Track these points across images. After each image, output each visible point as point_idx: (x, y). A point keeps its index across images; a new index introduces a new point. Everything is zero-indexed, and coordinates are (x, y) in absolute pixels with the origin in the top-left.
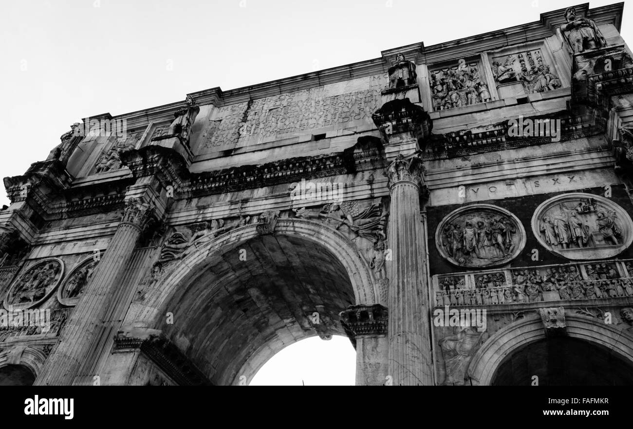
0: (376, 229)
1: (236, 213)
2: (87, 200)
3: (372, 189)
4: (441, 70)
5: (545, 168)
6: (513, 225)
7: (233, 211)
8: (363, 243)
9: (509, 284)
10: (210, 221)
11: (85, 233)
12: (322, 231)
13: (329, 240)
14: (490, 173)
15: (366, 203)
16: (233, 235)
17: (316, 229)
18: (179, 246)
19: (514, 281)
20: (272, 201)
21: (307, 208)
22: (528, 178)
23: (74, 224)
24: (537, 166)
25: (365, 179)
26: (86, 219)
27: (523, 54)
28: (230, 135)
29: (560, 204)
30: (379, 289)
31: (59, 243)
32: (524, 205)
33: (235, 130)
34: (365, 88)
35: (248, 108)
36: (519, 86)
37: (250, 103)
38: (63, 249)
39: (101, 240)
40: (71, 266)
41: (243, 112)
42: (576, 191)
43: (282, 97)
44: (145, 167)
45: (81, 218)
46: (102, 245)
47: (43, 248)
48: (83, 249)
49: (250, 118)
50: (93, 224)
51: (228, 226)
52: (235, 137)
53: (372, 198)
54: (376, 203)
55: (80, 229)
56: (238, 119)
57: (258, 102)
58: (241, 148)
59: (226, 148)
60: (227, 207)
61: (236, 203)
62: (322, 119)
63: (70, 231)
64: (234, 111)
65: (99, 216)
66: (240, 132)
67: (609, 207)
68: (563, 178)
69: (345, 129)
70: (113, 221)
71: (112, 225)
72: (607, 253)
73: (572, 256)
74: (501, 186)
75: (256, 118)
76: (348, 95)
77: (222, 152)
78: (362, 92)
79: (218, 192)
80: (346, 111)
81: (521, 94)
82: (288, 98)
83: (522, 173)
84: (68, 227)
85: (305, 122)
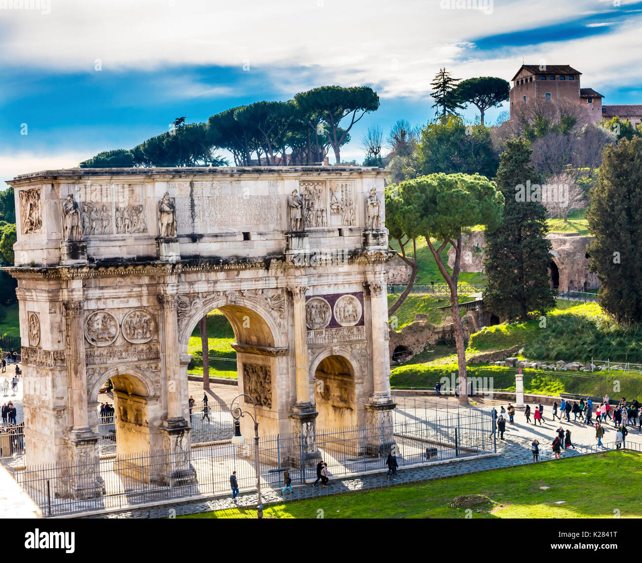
0: (281, 307)
1: (211, 289)
2: (111, 271)
3: (277, 283)
4: (304, 184)
5: (342, 280)
6: (327, 308)
7: (210, 288)
8: (276, 314)
9: (324, 335)
10: (198, 293)
11: (117, 294)
12: (258, 307)
13: (261, 311)
14: (324, 280)
15: (275, 290)
16: (214, 303)
17: (255, 305)
18: (186, 309)
19: (326, 334)
20: (230, 284)
21: (248, 290)
22: (336, 284)
23: (101, 285)
24: (340, 279)
25: (273, 275)
26: (109, 281)
27: (344, 184)
28: (187, 219)
29: (343, 299)
30: (283, 338)
31: (99, 299)
32: (332, 299)
33: (189, 213)
34: (267, 194)
35: (192, 191)
36: (340, 216)
37: (192, 184)
38: (105, 303)
39: (131, 299)
40: (119, 317)
41: (189, 193)
42: (350, 294)
43: (214, 185)
44: (173, 271)
45: (104, 279)
46: (134, 303)
47: (89, 302)
48: (122, 306)
49: (196, 202)
50: (120, 287)
51: (209, 298)
52: (191, 220)
53: (277, 288)
54: (279, 291)
55: (112, 291)
56: (188, 202)
57: (197, 185)
58: (201, 236)
59: (189, 231)
60: (206, 285)
61: (211, 283)
62: (244, 217)
63: (105, 291)
64: (181, 190)
65: (119, 279)
66: (193, 216)
67: (357, 302)
68: (347, 286)
69: (261, 234)
70: (134, 287)
71: (135, 289)
72: (353, 324)
73: (343, 325)
74: (326, 287)
75: (201, 204)
76: (257, 197)
77: (188, 236)
78: (265, 198)
79: (197, 272)
80: (257, 213)
81: (340, 223)
82: (218, 187)
83: (334, 281)
84: (102, 288)
85: (234, 217)
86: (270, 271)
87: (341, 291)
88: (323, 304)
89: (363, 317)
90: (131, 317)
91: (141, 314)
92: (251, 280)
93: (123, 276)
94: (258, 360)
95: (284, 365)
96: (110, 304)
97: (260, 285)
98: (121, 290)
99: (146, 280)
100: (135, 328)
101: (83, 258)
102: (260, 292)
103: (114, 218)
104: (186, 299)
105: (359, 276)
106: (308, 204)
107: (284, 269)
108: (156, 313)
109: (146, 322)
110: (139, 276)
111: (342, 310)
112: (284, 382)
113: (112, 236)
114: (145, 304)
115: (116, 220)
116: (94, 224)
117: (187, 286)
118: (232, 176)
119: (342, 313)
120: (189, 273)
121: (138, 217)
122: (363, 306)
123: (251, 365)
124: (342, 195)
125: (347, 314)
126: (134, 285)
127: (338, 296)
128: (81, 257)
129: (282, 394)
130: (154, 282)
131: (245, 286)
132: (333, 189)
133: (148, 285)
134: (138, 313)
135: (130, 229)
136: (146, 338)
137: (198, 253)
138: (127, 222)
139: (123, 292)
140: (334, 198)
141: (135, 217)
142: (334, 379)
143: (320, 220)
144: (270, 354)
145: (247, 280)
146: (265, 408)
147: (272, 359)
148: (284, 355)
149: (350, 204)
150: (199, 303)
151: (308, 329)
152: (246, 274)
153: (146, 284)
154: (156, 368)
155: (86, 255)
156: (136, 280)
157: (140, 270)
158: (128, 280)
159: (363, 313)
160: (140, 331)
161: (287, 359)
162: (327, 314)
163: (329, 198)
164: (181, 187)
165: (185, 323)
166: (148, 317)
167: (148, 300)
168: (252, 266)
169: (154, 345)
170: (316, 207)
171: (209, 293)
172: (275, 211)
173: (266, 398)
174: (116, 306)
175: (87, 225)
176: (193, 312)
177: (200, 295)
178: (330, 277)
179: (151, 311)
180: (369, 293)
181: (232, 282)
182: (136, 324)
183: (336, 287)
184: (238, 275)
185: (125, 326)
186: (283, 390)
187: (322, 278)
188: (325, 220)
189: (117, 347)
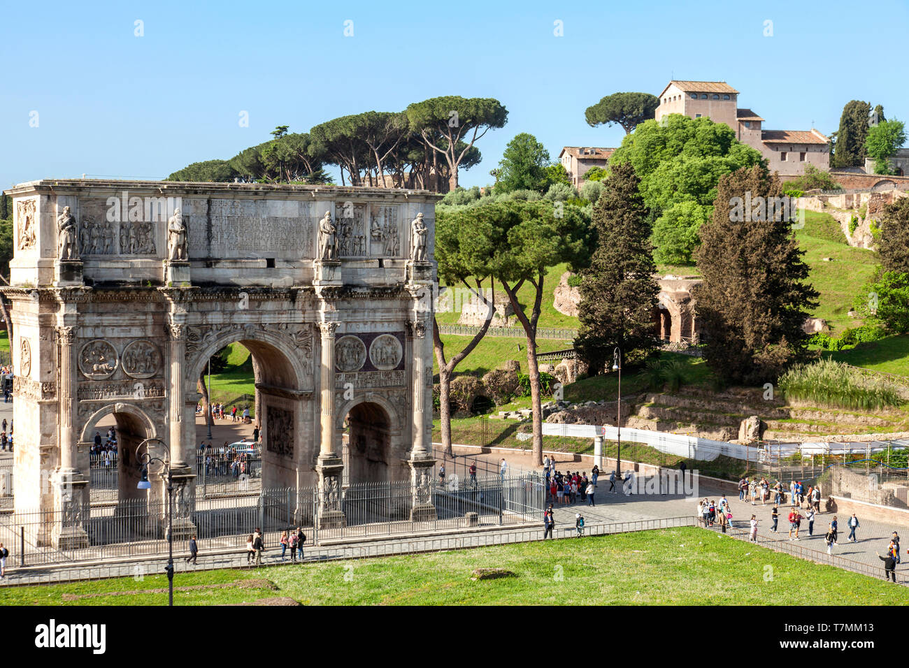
0: (307, 345)
1: (227, 321)
3: (304, 317)
5: (381, 317)
6: (362, 348)
7: (225, 320)
8: (301, 352)
9: (357, 379)
10: (212, 325)
11: (118, 322)
12: (280, 343)
13: (284, 349)
14: (359, 316)
15: (301, 325)
16: (230, 337)
17: (277, 341)
18: (197, 342)
19: (359, 378)
20: (249, 316)
21: (270, 324)
22: (373, 322)
23: (100, 310)
24: (379, 316)
25: (300, 308)
26: (110, 306)
27: (388, 208)
28: (202, 240)
29: (381, 338)
30: (309, 380)
31: (97, 326)
32: (368, 338)
33: (204, 234)
34: (296, 215)
35: (209, 209)
36: (381, 245)
37: (209, 202)
38: (103, 332)
39: (133, 329)
40: (119, 347)
41: (206, 212)
42: (389, 333)
43: (236, 204)
44: (181, 299)
45: (103, 305)
46: (136, 332)
47: (85, 329)
48: (122, 335)
49: (213, 222)
50: (123, 314)
51: (224, 330)
52: (206, 242)
53: (304, 323)
54: (307, 327)
55: (111, 318)
56: (204, 221)
57: (216, 203)
58: (218, 260)
59: (203, 254)
60: (221, 317)
61: (227, 314)
62: (269, 242)
63: (104, 318)
64: (197, 208)
65: (119, 306)
66: (209, 238)
67: (397, 343)
68: (386, 324)
69: (287, 261)
70: (138, 315)
71: (138, 317)
72: (391, 367)
73: (380, 368)
74: (361, 325)
75: (219, 224)
76: (285, 219)
77: (202, 260)
78: (294, 220)
79: (211, 301)
80: (285, 237)
81: (381, 252)
82: (240, 206)
83: (371, 318)
84: (101, 314)
85: (257, 241)
86: (297, 303)
87: (379, 329)
88: (357, 343)
89: (403, 360)
90: (132, 348)
91: (145, 346)
92: (274, 312)
93: (125, 302)
94: (282, 404)
95: (308, 410)
96: (110, 333)
97: (284, 319)
98: (122, 318)
99: (152, 307)
100: (137, 361)
101: (78, 280)
102: (284, 327)
103: (118, 237)
104: (198, 331)
105: (400, 314)
106: (345, 230)
107: (314, 302)
108: (162, 345)
109: (151, 355)
110: (144, 303)
111: (379, 350)
112: (307, 430)
113: (115, 256)
114: (150, 334)
115: (121, 238)
116: (95, 242)
117: (199, 316)
118: (256, 193)
119: (379, 355)
120: (202, 302)
121: (146, 236)
122: (404, 348)
123: (275, 409)
124: (386, 221)
125: (384, 356)
126: (138, 312)
127: (376, 334)
128: (76, 278)
129: (305, 443)
130: (161, 310)
131: (266, 319)
132: (375, 213)
133: (154, 314)
134: (141, 344)
135: (136, 249)
136: (150, 373)
137: (213, 280)
138: (133, 241)
139: (124, 319)
140: (375, 224)
141: (142, 237)
142: (371, 429)
143: (357, 248)
144: (293, 397)
145: (269, 312)
146: (286, 458)
147: (295, 402)
148: (309, 399)
149: (394, 232)
150: (213, 336)
151: (337, 371)
152: (270, 306)
153: (152, 312)
154: (160, 407)
155: (82, 276)
156: (140, 307)
157: (145, 296)
158: (131, 306)
159: (404, 356)
160: (143, 364)
161: (313, 404)
162: (362, 355)
163: (369, 223)
164: (197, 205)
165: (194, 357)
166: (153, 349)
167: (154, 330)
168: (276, 297)
169: (158, 381)
170: (354, 232)
171: (224, 325)
172: (305, 236)
173: (288, 447)
174: (116, 335)
175: (87, 243)
176: (206, 345)
177: (214, 328)
178: (366, 313)
179: (157, 342)
180: (411, 334)
181: (252, 314)
182: (139, 356)
183: (373, 325)
184: (259, 306)
185: (125, 358)
186: (306, 438)
187: (357, 314)
188: (363, 248)
189: (115, 380)
